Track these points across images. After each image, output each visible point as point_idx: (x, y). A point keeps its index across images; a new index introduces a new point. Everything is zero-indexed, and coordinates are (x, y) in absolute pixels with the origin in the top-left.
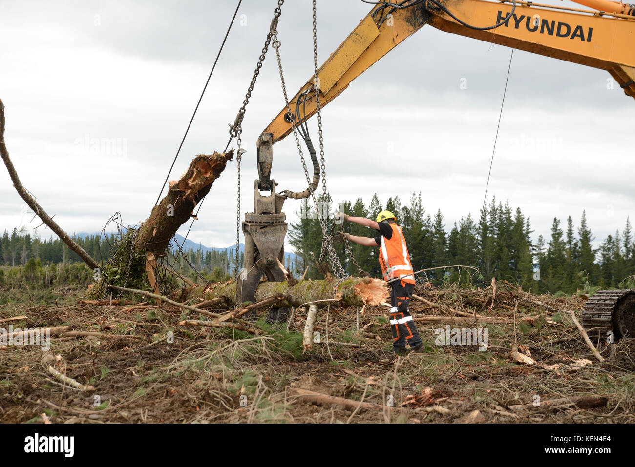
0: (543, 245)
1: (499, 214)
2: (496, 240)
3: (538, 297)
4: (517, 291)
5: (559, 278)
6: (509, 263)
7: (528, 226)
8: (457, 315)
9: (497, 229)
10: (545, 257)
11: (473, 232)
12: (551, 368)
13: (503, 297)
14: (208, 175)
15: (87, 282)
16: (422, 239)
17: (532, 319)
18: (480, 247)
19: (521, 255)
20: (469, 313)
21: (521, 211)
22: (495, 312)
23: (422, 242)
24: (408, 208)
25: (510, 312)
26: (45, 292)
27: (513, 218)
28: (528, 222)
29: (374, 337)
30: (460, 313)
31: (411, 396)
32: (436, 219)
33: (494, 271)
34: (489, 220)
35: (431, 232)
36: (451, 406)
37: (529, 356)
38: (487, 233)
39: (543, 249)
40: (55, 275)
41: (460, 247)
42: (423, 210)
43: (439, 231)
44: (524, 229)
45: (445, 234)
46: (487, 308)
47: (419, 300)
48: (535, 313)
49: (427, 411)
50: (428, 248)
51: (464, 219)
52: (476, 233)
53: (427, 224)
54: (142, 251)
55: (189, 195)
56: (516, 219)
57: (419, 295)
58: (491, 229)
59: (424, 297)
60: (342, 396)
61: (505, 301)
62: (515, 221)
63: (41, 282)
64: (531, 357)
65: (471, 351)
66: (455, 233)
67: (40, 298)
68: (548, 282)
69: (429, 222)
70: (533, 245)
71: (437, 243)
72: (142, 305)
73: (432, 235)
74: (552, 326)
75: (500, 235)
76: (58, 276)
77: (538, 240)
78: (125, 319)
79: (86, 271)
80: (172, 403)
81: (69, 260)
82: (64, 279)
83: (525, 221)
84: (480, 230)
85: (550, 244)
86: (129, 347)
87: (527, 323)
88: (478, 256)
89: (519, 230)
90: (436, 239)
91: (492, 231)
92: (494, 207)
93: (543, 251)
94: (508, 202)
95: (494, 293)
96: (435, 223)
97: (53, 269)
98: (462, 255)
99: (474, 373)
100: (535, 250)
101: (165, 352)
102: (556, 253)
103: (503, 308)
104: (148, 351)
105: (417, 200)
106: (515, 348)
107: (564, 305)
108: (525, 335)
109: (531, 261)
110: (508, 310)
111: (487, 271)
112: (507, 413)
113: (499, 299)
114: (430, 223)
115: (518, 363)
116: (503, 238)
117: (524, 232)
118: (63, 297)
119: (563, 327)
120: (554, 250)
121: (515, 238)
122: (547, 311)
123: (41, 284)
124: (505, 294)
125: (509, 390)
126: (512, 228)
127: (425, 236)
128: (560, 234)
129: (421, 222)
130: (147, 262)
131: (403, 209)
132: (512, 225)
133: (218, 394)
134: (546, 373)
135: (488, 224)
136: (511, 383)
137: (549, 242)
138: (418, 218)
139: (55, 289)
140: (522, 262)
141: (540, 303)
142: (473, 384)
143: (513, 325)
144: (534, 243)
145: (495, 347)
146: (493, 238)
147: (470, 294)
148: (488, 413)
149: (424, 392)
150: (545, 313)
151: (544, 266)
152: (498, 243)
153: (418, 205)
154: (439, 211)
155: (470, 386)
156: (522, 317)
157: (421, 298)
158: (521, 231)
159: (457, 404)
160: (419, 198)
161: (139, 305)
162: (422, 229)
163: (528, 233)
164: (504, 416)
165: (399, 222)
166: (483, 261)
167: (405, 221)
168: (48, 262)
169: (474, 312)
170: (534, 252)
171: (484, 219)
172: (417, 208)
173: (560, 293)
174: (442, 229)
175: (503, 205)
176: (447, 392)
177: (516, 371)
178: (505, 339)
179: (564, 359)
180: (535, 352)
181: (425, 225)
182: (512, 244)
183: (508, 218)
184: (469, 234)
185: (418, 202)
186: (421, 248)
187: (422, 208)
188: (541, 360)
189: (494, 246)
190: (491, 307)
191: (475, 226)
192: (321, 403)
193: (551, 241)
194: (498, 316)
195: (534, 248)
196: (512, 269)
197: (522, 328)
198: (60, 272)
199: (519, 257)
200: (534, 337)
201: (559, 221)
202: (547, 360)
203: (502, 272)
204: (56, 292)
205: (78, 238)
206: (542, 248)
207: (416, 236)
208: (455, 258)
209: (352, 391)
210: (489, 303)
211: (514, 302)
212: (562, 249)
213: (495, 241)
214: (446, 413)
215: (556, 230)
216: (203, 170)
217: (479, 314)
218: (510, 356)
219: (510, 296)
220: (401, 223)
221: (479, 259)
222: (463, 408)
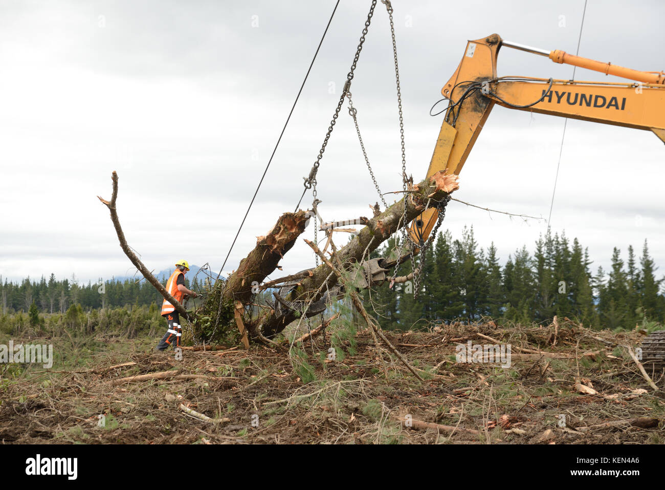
0: (603, 276)
1: (555, 246)
2: (554, 272)
3: (598, 333)
4: (578, 328)
5: (622, 311)
6: (568, 296)
7: (587, 257)
8: (523, 352)
9: (554, 261)
10: (606, 289)
11: (529, 265)
12: (611, 397)
13: (565, 334)
14: (294, 231)
15: (130, 327)
16: (476, 274)
17: (593, 354)
18: (536, 281)
19: (580, 287)
20: (534, 349)
21: (579, 241)
22: (557, 348)
23: (476, 277)
24: (460, 241)
25: (572, 348)
26: (87, 339)
27: (571, 249)
28: (586, 253)
29: (448, 375)
30: (525, 350)
31: (491, 422)
32: (489, 252)
33: (552, 306)
34: (545, 252)
35: (485, 266)
36: (526, 428)
37: (591, 388)
38: (543, 265)
39: (604, 281)
40: (97, 322)
41: (516, 281)
42: (475, 243)
43: (493, 264)
44: (582, 260)
45: (499, 267)
46: (550, 345)
47: (486, 339)
48: (596, 348)
49: (506, 433)
50: (482, 283)
51: (519, 251)
52: (532, 266)
53: (480, 258)
54: (230, 300)
55: (276, 249)
56: (574, 250)
57: (485, 334)
58: (548, 261)
59: (490, 336)
60: (435, 422)
61: (567, 338)
62: (573, 252)
63: (82, 328)
64: (593, 388)
65: (538, 384)
66: (509, 266)
67: (83, 346)
68: (610, 315)
69: (482, 255)
70: (592, 277)
71: (492, 277)
72: (233, 350)
73: (486, 269)
74: (613, 360)
75: (558, 267)
76: (100, 322)
77: (597, 271)
78: (221, 363)
79: (129, 316)
80: (297, 430)
81: (108, 305)
82: (106, 325)
83: (583, 252)
84: (537, 263)
85: (611, 275)
86: (237, 387)
87: (589, 358)
88: (535, 289)
89: (577, 261)
90: (490, 273)
91: (549, 263)
92: (550, 238)
93: (603, 283)
94: (564, 233)
95: (556, 330)
96: (489, 256)
97: (95, 315)
98: (517, 289)
99: (542, 402)
100: (595, 282)
101: (268, 391)
102: (617, 284)
103: (566, 345)
104: (254, 390)
105: (469, 233)
106: (578, 381)
107: (624, 340)
108: (587, 369)
109: (591, 293)
110: (570, 347)
111: (545, 305)
112: (574, 432)
113: (561, 337)
114: (483, 257)
115: (582, 393)
116: (560, 270)
117: (582, 263)
118: (106, 344)
119: (622, 361)
120: (615, 282)
121: (573, 270)
122: (607, 347)
123: (83, 331)
124: (567, 331)
125: (574, 415)
126: (570, 259)
127: (478, 270)
128: (621, 265)
129: (473, 256)
130: (235, 310)
131: (455, 242)
132: (569, 256)
133: (336, 421)
134: (605, 400)
135: (545, 256)
136: (576, 410)
137: (609, 273)
138: (470, 252)
139: (97, 336)
140: (582, 295)
141: (599, 339)
142: (544, 411)
143: (575, 360)
144: (593, 275)
145: (560, 380)
146: (550, 270)
147: (533, 332)
148: (558, 432)
149: (502, 418)
150: (606, 348)
151: (606, 299)
152: (555, 275)
153: (471, 238)
154: (492, 244)
155: (540, 414)
156: (583, 352)
157: (487, 337)
158: (580, 262)
159: (531, 427)
160: (471, 230)
161: (230, 350)
162: (475, 263)
163: (587, 264)
164: (572, 434)
165: (451, 256)
166: (540, 296)
167: (457, 255)
168: (87, 308)
169: (538, 349)
170: (594, 284)
171: (540, 251)
172: (470, 241)
173: (619, 328)
174: (496, 262)
175: (559, 235)
176: (521, 418)
177: (579, 400)
178: (568, 373)
179: (622, 389)
180: (596, 384)
181: (478, 259)
182: (570, 276)
183: (566, 250)
184: (525, 267)
185: (470, 235)
186: (474, 283)
187: (474, 241)
188: (601, 391)
189: (552, 278)
190: (554, 344)
191: (530, 259)
192: (418, 428)
193: (611, 272)
194: (561, 352)
195: (594, 280)
196: (570, 303)
197: (584, 363)
198: (102, 318)
199: (578, 290)
200: (595, 371)
201: (619, 250)
202: (607, 391)
203: (561, 306)
204: (99, 338)
205: (118, 282)
206: (602, 280)
207: (469, 271)
208: (510, 293)
209: (442, 418)
210: (552, 340)
211: (575, 338)
212: (623, 280)
213: (553, 274)
214: (523, 434)
215: (617, 260)
216: (289, 227)
217: (543, 351)
218: (574, 388)
219: (571, 333)
220: (453, 257)
221: (536, 293)
222: (536, 430)
